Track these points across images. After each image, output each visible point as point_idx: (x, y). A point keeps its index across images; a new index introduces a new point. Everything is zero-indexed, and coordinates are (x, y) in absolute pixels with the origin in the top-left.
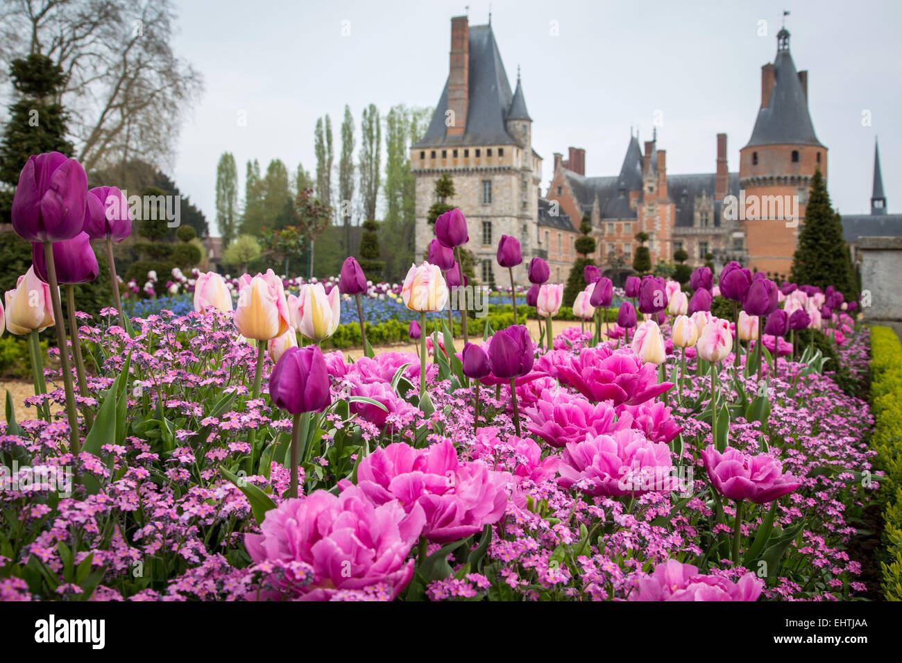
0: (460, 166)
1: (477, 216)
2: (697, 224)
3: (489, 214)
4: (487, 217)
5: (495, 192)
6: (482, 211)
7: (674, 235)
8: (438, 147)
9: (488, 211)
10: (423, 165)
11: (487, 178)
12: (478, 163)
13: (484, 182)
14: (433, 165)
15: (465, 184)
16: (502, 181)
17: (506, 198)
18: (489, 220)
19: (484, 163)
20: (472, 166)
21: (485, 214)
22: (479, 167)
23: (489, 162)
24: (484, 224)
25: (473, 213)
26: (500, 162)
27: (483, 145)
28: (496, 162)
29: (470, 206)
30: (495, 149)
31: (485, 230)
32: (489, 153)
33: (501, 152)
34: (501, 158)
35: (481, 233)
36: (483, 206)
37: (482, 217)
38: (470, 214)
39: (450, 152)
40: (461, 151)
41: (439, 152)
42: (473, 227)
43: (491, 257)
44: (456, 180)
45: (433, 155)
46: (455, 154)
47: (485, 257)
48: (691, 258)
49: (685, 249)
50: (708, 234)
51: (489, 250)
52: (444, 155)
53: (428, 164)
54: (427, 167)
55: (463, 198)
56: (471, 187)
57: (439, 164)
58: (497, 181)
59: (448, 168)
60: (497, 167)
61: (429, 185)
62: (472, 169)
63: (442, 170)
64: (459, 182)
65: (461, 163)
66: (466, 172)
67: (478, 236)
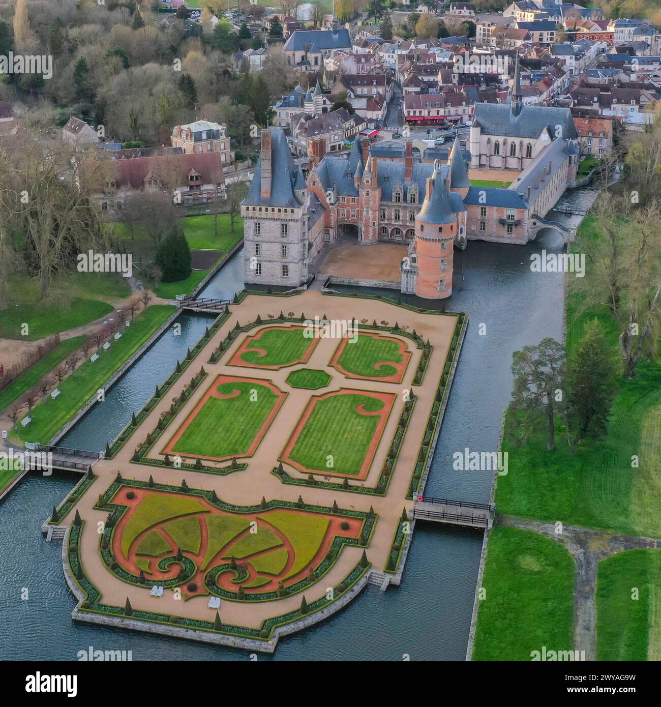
1: (279, 243)
2: (394, 200)
4: (285, 243)
5: (289, 231)
6: (282, 240)
7: (381, 205)
8: (257, 205)
9: (285, 240)
10: (248, 214)
11: (285, 223)
12: (279, 216)
13: (283, 225)
14: (254, 215)
15: (272, 226)
16: (293, 226)
17: (294, 235)
18: (286, 245)
19: (283, 215)
20: (276, 217)
22: (280, 218)
23: (286, 216)
24: (283, 246)
25: (278, 241)
26: (292, 216)
28: (289, 216)
29: (275, 237)
30: (289, 209)
31: (283, 250)
32: (286, 211)
33: (292, 211)
34: (292, 214)
35: (281, 251)
36: (283, 237)
37: (282, 243)
38: (276, 241)
39: (263, 208)
40: (270, 209)
41: (257, 208)
42: (277, 248)
43: (287, 264)
44: (267, 222)
45: (254, 209)
46: (267, 210)
47: (284, 264)
48: (390, 219)
49: (386, 213)
50: (400, 206)
51: (286, 260)
52: (260, 209)
53: (251, 213)
54: (250, 215)
55: (271, 233)
56: (276, 227)
57: (257, 214)
58: (290, 225)
59: (263, 216)
60: (290, 218)
61: (251, 224)
62: (276, 219)
63: (260, 217)
64: (269, 224)
65: (270, 215)
66: (273, 219)
67: (280, 253)
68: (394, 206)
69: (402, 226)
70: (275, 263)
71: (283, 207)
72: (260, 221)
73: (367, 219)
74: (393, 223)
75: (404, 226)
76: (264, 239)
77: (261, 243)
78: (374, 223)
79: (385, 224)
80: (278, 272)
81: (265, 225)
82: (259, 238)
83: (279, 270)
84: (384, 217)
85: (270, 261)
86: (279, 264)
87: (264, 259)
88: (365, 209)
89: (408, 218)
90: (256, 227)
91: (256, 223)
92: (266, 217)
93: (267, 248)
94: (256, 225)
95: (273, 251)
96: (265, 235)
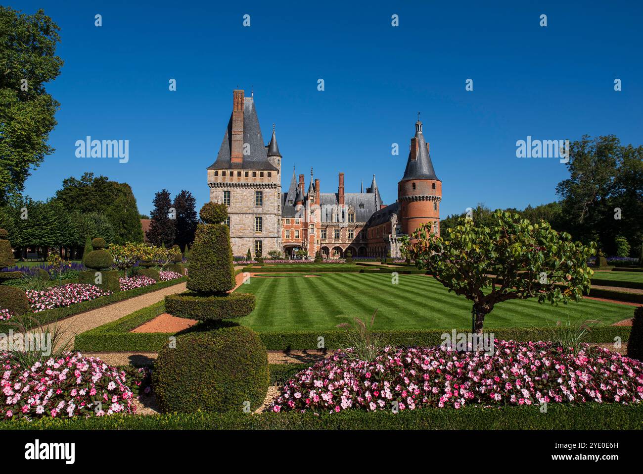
0: (243, 182)
1: (252, 214)
3: (261, 212)
4: (259, 214)
5: (265, 199)
6: (256, 210)
7: (322, 226)
8: (227, 169)
9: (260, 210)
10: (216, 179)
11: (259, 190)
12: (255, 180)
13: (257, 192)
14: (224, 180)
15: (245, 193)
16: (269, 192)
17: (271, 203)
18: (260, 216)
19: (258, 180)
20: (250, 182)
21: (258, 212)
22: (255, 183)
23: (262, 180)
24: (257, 218)
25: (250, 211)
26: (269, 181)
27: (258, 169)
28: (266, 180)
29: (248, 207)
30: (266, 173)
31: (257, 223)
32: (262, 175)
33: (269, 175)
34: (269, 178)
35: (255, 224)
36: (257, 207)
37: (256, 214)
38: (248, 212)
39: (235, 172)
40: (243, 172)
41: (228, 172)
42: (250, 221)
43: (261, 239)
44: (238, 190)
45: (224, 174)
46: (239, 174)
47: (257, 239)
48: (330, 238)
49: (327, 233)
51: (260, 235)
52: (232, 174)
53: (220, 179)
54: (219, 181)
55: (243, 202)
56: (249, 195)
57: (228, 180)
58: (266, 192)
59: (234, 182)
60: (267, 183)
61: (220, 193)
62: (251, 184)
63: (230, 184)
64: (241, 192)
65: (243, 180)
66: (246, 186)
67: (253, 226)
68: (333, 226)
69: (342, 244)
70: (247, 239)
72: (229, 189)
73: (313, 236)
74: (333, 242)
76: (234, 211)
77: (231, 215)
78: (318, 240)
79: (325, 244)
81: (236, 193)
82: (229, 210)
83: (252, 247)
84: (325, 237)
85: (240, 237)
86: (251, 239)
87: (234, 234)
88: (310, 227)
89: (347, 237)
90: (225, 197)
91: (225, 192)
92: (237, 184)
93: (238, 221)
94: (225, 193)
95: (244, 224)
96: (234, 205)
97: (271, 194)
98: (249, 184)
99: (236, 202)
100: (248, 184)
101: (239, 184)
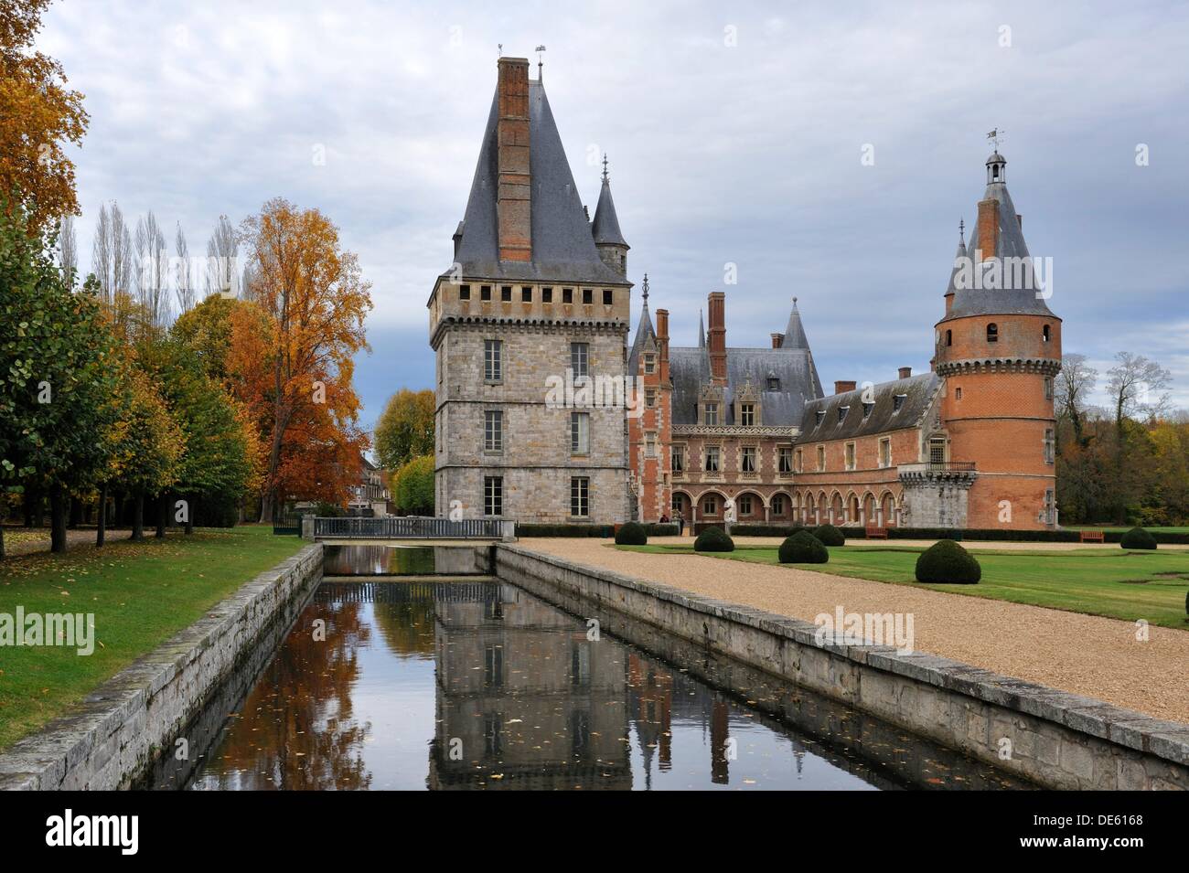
0: (537, 315)
2: (702, 420)
5: (595, 364)
8: (495, 281)
10: (466, 309)
11: (582, 338)
12: (569, 312)
13: (574, 346)
14: (487, 310)
15: (542, 348)
16: (607, 346)
18: (584, 410)
19: (579, 313)
20: (558, 317)
22: (571, 321)
23: (588, 312)
24: (576, 416)
26: (609, 314)
27: (579, 280)
28: (599, 312)
30: (598, 291)
31: (576, 429)
32: (588, 297)
33: (608, 298)
34: (608, 307)
35: (570, 433)
39: (517, 290)
40: (537, 290)
41: (497, 289)
42: (557, 423)
43: (588, 473)
44: (524, 339)
45: (486, 293)
46: (527, 295)
47: (578, 473)
48: (694, 470)
49: (687, 456)
50: (720, 437)
51: (584, 461)
52: (506, 294)
53: (474, 308)
54: (474, 313)
55: (538, 371)
56: (552, 352)
57: (496, 309)
58: (600, 345)
59: (514, 317)
60: (602, 321)
61: (474, 345)
62: (558, 322)
63: (502, 321)
64: (531, 343)
65: (537, 312)
66: (546, 326)
67: (566, 437)
68: (704, 437)
69: (726, 485)
70: (551, 472)
71: (578, 284)
72: (500, 335)
73: (651, 464)
74: (702, 480)
75: (730, 486)
76: (513, 395)
77: (505, 408)
78: (665, 475)
79: (683, 484)
80: (557, 502)
81: (517, 346)
82: (501, 393)
83: (562, 497)
84: (679, 468)
85: (533, 468)
86: (561, 473)
87: (514, 462)
88: (645, 439)
89: (739, 466)
90: (488, 356)
91: (488, 343)
92: (523, 320)
93: (524, 422)
94: (488, 347)
95: (541, 432)
96: (514, 380)
97: (611, 350)
98: (554, 323)
99: (519, 372)
100: (550, 322)
101: (527, 322)
